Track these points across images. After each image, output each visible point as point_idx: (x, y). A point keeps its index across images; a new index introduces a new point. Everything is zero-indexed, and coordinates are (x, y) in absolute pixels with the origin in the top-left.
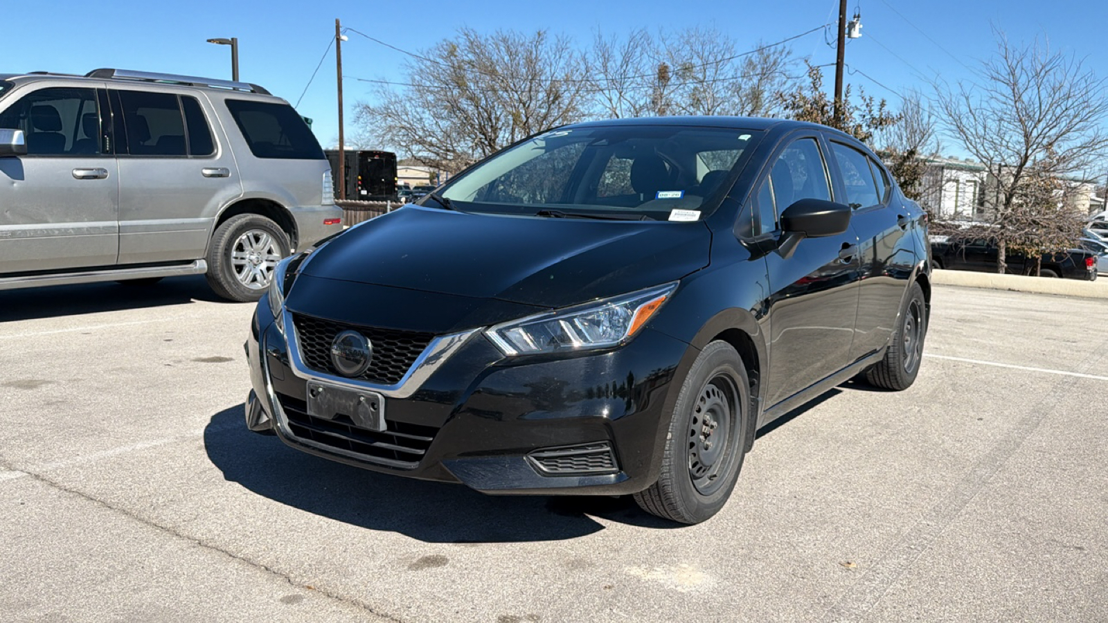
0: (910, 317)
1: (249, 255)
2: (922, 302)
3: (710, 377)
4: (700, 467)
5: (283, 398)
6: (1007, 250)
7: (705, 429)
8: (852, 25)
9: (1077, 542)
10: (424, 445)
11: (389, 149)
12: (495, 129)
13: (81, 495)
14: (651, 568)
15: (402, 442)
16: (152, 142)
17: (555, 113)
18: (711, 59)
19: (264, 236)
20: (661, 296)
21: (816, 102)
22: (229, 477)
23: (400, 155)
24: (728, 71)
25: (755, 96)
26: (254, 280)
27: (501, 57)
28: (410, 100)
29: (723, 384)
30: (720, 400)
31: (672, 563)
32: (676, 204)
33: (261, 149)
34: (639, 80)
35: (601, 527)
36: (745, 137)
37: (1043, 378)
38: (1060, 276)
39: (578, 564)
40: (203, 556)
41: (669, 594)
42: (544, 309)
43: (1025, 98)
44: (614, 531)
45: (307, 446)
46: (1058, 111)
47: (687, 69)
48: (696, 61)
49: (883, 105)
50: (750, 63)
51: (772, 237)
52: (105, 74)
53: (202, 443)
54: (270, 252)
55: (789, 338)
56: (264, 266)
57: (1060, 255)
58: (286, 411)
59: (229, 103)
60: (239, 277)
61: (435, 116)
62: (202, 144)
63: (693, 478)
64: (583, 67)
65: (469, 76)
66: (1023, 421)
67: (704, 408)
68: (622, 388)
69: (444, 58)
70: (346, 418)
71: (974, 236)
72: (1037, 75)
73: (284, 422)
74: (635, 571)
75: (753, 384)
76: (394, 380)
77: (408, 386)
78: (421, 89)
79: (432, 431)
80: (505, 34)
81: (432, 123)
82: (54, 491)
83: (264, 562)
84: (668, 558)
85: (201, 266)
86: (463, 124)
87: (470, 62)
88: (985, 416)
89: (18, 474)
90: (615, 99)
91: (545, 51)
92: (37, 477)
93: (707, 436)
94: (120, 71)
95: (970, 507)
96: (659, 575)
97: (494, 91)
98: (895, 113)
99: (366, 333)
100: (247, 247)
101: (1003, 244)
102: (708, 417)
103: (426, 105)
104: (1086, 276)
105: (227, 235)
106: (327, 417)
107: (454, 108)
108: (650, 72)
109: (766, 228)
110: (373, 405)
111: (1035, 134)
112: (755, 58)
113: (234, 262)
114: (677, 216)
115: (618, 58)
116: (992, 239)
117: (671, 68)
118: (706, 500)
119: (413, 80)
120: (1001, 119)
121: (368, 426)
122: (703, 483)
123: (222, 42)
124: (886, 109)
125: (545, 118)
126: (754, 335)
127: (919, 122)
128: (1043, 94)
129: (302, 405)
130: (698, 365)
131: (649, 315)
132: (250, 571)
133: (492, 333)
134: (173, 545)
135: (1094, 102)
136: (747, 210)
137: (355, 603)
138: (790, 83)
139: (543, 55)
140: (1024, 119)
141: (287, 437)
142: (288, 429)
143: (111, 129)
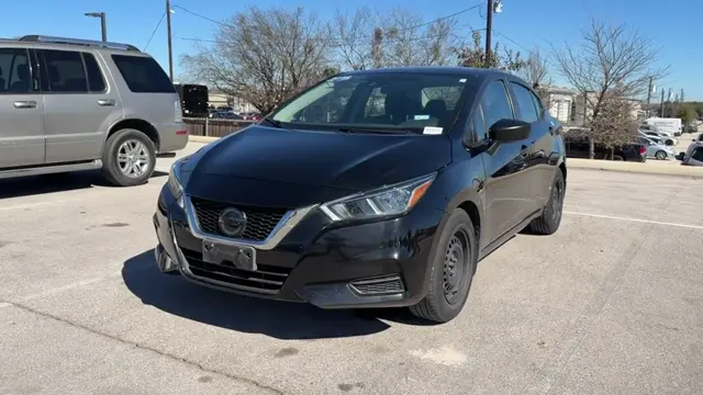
0: (556, 189)
1: (129, 156)
2: (562, 180)
3: (454, 232)
4: (449, 287)
5: (185, 251)
6: (595, 144)
7: (451, 264)
8: (496, 5)
9: (673, 325)
10: (283, 279)
11: (202, 84)
12: (271, 71)
13: (52, 317)
14: (425, 351)
15: (267, 277)
16: (61, 83)
17: (310, 60)
18: (408, 25)
19: (138, 144)
20: (428, 181)
21: (477, 53)
22: (146, 301)
23: (209, 87)
24: (419, 33)
25: (436, 49)
26: (133, 172)
27: (274, 23)
28: (215, 51)
29: (461, 236)
30: (458, 245)
31: (437, 347)
32: (426, 123)
33: (135, 87)
34: (363, 39)
35: (389, 326)
36: (463, 81)
37: (632, 224)
38: (625, 160)
39: (380, 350)
40: (140, 353)
41: (440, 366)
42: (356, 192)
43: (605, 50)
44: (396, 328)
45: (203, 281)
46: (625, 58)
47: (393, 32)
48: (399, 27)
49: (518, 55)
50: (432, 29)
51: (483, 143)
52: (33, 38)
53: (122, 280)
54: (142, 153)
55: (496, 205)
56: (138, 163)
57: (625, 147)
58: (187, 259)
59: (114, 57)
60: (123, 170)
61: (233, 62)
62: (97, 84)
63: (445, 294)
64: (327, 31)
65: (254, 35)
66: (628, 252)
67: (451, 250)
68: (405, 240)
69: (238, 25)
70: (230, 263)
71: (575, 136)
72: (612, 36)
73: (186, 267)
74: (416, 353)
75: (477, 235)
76: (262, 238)
77: (271, 242)
78: (222, 44)
79: (288, 270)
80: (277, 9)
81: (230, 66)
82: (33, 315)
83: (182, 356)
84: (433, 344)
85: (98, 163)
86: (250, 67)
87: (255, 27)
88: (605, 249)
89: (6, 304)
90: (348, 52)
91: (303, 22)
92: (19, 306)
93: (452, 267)
94: (42, 37)
95: (608, 306)
96: (430, 355)
97: (270, 45)
98: (526, 60)
99: (241, 209)
100: (127, 150)
101: (592, 141)
102: (452, 256)
103: (226, 54)
104: (640, 159)
105: (114, 144)
106: (218, 263)
107: (245, 57)
108: (371, 34)
109: (480, 137)
110: (248, 254)
111: (611, 72)
112: (435, 25)
113: (119, 160)
114: (429, 131)
115: (350, 25)
116: (587, 138)
117: (383, 31)
118: (453, 307)
119: (217, 38)
120: (591, 64)
121: (245, 267)
122: (450, 296)
123: (95, 15)
124: (520, 58)
125: (303, 63)
126: (477, 204)
127: (539, 66)
128: (616, 49)
129: (200, 255)
130: (449, 224)
131: (421, 194)
132: (174, 362)
133: (324, 208)
134: (119, 347)
135: (646, 54)
136: (470, 126)
137: (245, 380)
138: (457, 41)
139: (302, 23)
140: (606, 64)
141: (188, 275)
142: (190, 272)
143: (38, 75)
